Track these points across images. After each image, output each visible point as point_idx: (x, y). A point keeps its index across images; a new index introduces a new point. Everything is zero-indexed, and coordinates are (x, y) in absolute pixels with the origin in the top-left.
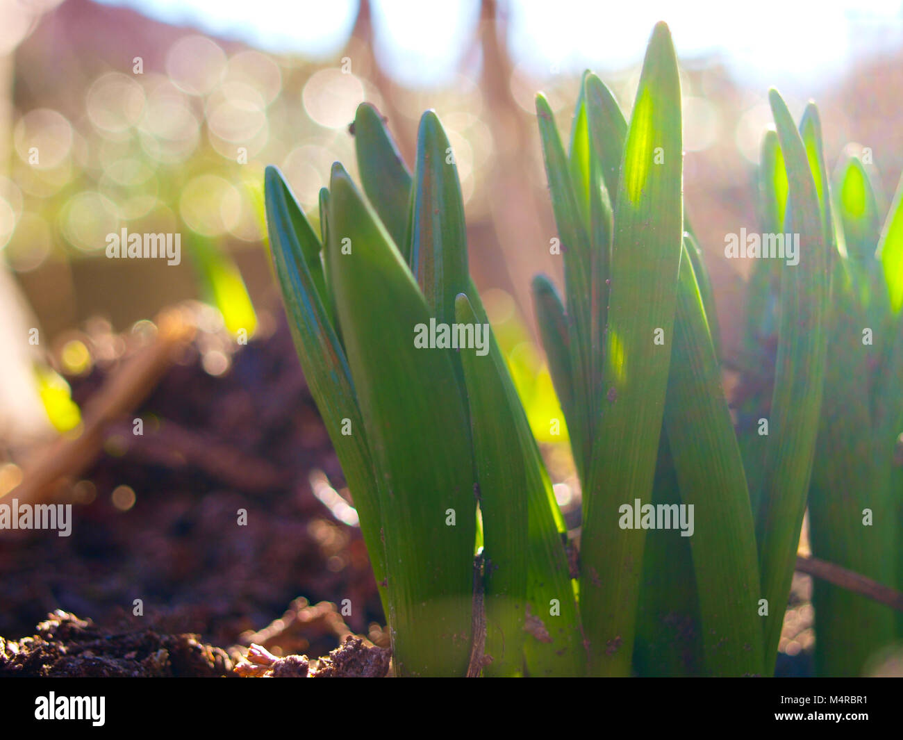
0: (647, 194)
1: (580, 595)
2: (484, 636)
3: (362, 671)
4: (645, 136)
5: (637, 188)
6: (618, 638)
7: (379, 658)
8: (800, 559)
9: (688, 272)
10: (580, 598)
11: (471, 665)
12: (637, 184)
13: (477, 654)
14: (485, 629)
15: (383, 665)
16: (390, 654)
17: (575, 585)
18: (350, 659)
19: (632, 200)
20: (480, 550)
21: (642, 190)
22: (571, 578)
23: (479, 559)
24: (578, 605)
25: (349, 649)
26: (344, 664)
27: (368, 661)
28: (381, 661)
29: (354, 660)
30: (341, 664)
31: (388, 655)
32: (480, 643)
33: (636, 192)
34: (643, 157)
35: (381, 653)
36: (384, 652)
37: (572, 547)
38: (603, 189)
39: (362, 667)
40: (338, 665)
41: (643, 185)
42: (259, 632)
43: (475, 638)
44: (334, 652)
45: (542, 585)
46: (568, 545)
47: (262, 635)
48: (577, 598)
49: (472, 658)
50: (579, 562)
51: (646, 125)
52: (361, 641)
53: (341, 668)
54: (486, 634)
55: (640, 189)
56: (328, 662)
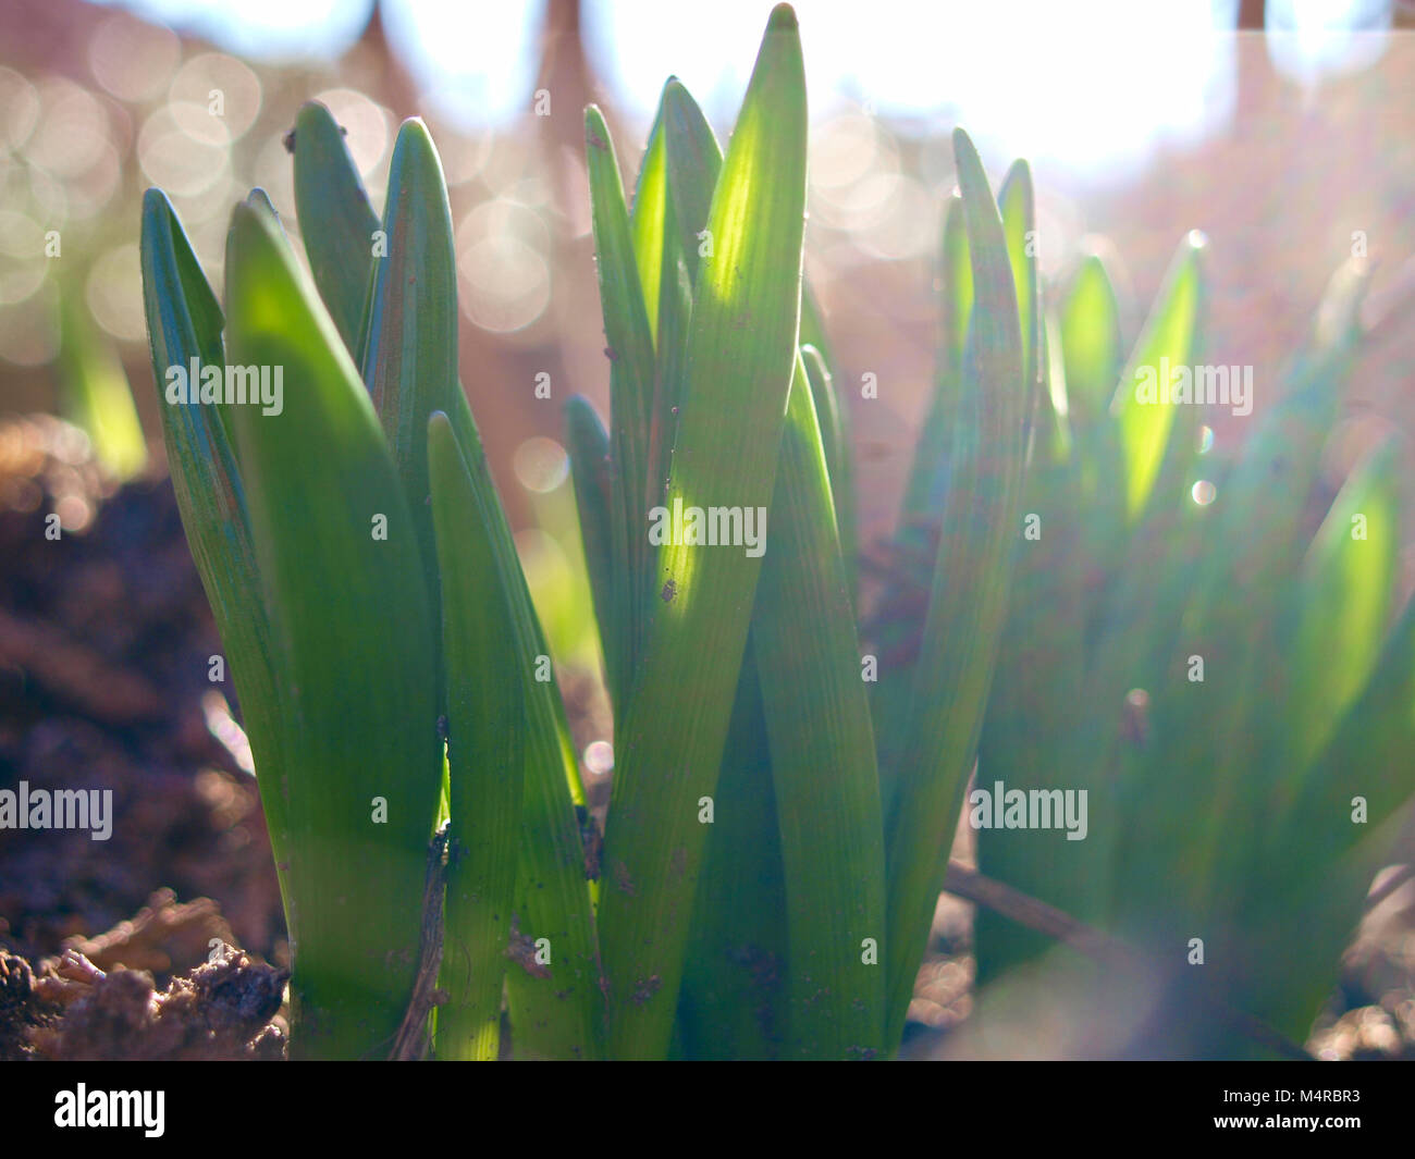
0: (744, 275)
1: (599, 906)
2: (438, 960)
3: (238, 1003)
4: (747, 182)
5: (728, 264)
6: (654, 977)
7: (266, 983)
8: (956, 872)
9: (804, 405)
10: (599, 912)
11: (412, 1004)
12: (730, 257)
13: (424, 987)
14: (441, 949)
15: (273, 994)
16: (287, 978)
17: (593, 889)
18: (221, 981)
19: (721, 282)
20: (442, 823)
21: (737, 268)
22: (588, 879)
23: (440, 839)
24: (595, 922)
25: (219, 967)
26: (212, 990)
27: (251, 986)
28: (270, 988)
29: (228, 984)
30: (207, 989)
31: (282, 980)
32: (431, 970)
33: (727, 270)
34: (742, 215)
35: (272, 975)
36: (275, 974)
37: (593, 829)
38: (681, 265)
39: (240, 996)
40: (201, 992)
41: (738, 261)
42: (94, 940)
43: (424, 960)
44: (197, 971)
45: (540, 886)
46: (587, 826)
47: (96, 945)
48: (595, 912)
49: (415, 995)
50: (600, 853)
51: (749, 166)
52: (240, 956)
53: (206, 994)
54: (441, 957)
55: (733, 266)
56: (187, 985)
